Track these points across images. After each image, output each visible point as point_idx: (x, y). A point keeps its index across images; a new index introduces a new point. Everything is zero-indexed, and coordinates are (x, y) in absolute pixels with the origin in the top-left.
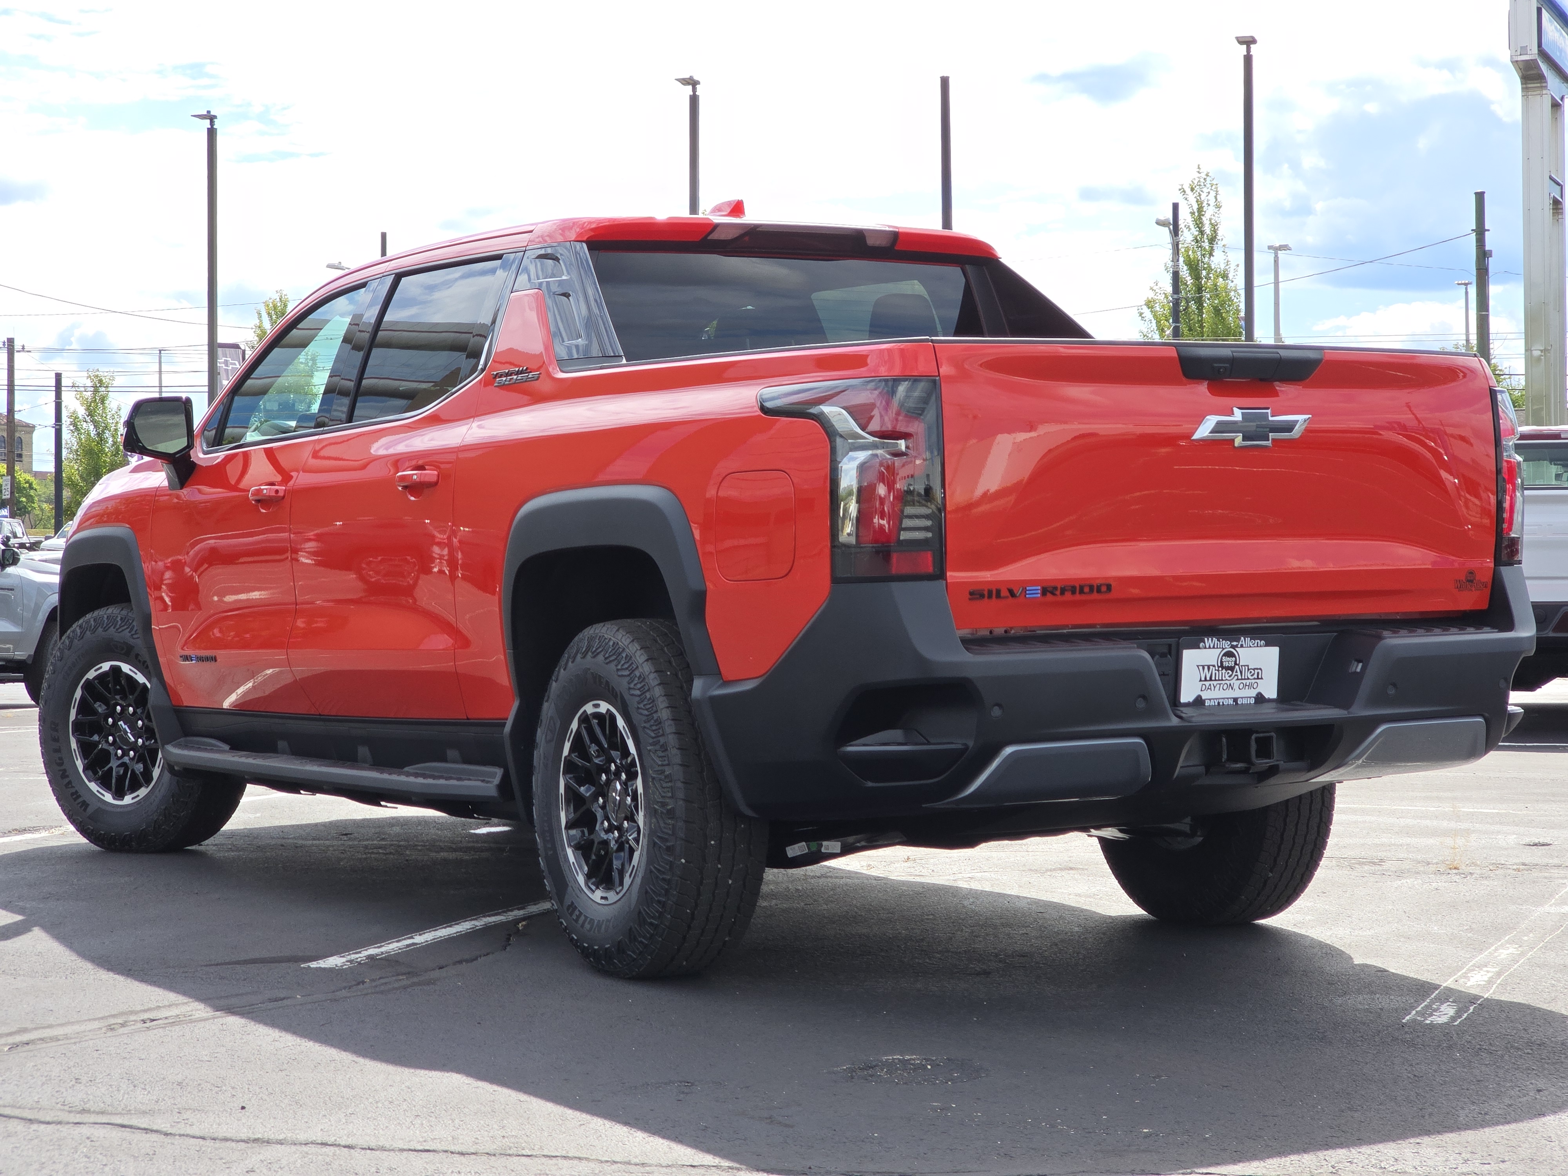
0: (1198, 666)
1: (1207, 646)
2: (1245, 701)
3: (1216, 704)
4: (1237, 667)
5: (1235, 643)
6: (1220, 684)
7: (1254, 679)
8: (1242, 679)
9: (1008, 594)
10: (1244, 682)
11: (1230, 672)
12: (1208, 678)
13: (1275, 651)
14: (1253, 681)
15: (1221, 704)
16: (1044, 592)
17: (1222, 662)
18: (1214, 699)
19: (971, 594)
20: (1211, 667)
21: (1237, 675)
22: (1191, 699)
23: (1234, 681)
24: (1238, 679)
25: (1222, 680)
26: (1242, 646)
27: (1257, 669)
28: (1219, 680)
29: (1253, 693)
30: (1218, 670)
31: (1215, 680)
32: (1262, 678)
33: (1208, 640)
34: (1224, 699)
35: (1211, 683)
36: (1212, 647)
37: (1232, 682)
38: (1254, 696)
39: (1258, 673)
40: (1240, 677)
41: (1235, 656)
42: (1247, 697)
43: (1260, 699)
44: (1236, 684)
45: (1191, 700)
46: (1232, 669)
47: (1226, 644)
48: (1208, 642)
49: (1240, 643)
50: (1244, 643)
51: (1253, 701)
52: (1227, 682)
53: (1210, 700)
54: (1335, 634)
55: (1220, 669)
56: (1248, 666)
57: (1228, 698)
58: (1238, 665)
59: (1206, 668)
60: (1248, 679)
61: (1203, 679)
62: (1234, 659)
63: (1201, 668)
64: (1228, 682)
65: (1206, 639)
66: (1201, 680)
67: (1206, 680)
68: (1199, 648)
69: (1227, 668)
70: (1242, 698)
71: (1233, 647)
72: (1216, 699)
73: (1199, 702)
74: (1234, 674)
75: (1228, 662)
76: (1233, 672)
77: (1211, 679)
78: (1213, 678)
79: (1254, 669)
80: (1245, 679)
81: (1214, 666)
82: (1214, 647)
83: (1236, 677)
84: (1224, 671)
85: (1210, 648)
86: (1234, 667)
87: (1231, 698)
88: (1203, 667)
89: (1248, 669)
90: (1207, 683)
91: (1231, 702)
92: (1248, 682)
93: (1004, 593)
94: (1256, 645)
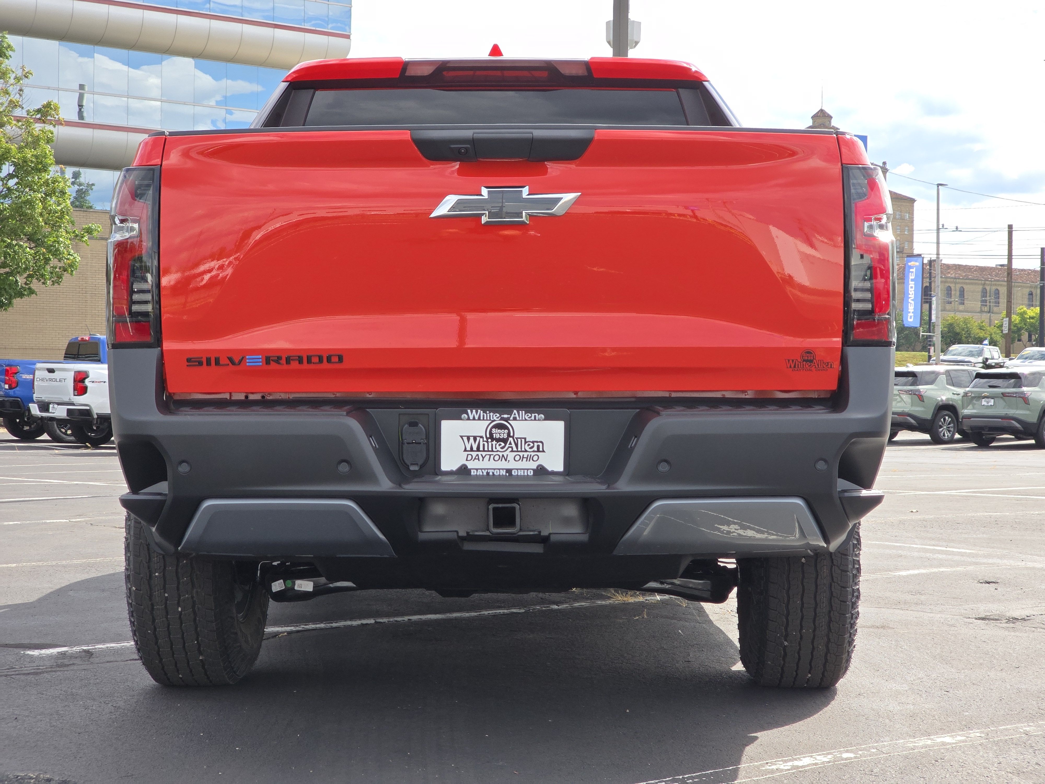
0: (462, 437)
1: (471, 418)
2: (521, 473)
3: (485, 474)
4: (511, 439)
5: (506, 416)
6: (490, 455)
7: (534, 451)
8: (518, 451)
9: (228, 362)
10: (521, 454)
11: (503, 444)
12: (475, 449)
13: (558, 427)
14: (533, 454)
15: (491, 474)
16: (268, 360)
17: (491, 434)
18: (481, 469)
19: (189, 360)
20: (478, 438)
21: (512, 447)
22: (454, 467)
23: (507, 452)
24: (512, 451)
25: (492, 451)
26: (515, 419)
27: (537, 442)
28: (488, 451)
29: (534, 465)
30: (487, 442)
31: (484, 451)
32: (543, 451)
33: (472, 412)
34: (494, 469)
35: (479, 453)
36: (477, 418)
37: (505, 454)
38: (535, 468)
39: (538, 446)
40: (515, 449)
41: (508, 428)
42: (524, 469)
43: (541, 471)
44: (511, 456)
45: (454, 469)
46: (505, 441)
47: (496, 418)
48: (472, 413)
49: (513, 416)
50: (517, 416)
51: (531, 473)
52: (498, 453)
53: (477, 470)
54: (638, 410)
55: (490, 440)
56: (525, 439)
57: (499, 469)
58: (513, 437)
59: (472, 439)
60: (526, 451)
61: (468, 449)
62: (506, 431)
63: (465, 439)
64: (501, 454)
65: (469, 411)
66: (465, 450)
67: (472, 450)
68: (461, 419)
69: (498, 440)
70: (517, 469)
71: (507, 420)
72: (485, 469)
73: (464, 471)
74: (507, 445)
75: (498, 433)
76: (506, 445)
77: (478, 449)
78: (481, 449)
79: (533, 442)
80: (522, 451)
81: (481, 437)
82: (479, 419)
83: (510, 449)
84: (494, 443)
85: (474, 419)
86: (507, 439)
87: (503, 469)
88: (468, 438)
89: (526, 442)
90: (474, 454)
91: (503, 473)
92: (526, 454)
93: (224, 361)
94: (533, 418)
